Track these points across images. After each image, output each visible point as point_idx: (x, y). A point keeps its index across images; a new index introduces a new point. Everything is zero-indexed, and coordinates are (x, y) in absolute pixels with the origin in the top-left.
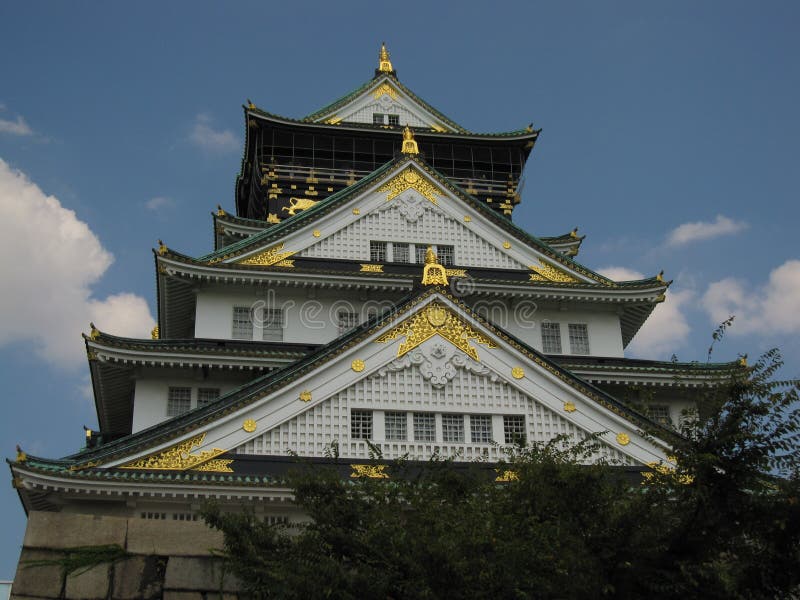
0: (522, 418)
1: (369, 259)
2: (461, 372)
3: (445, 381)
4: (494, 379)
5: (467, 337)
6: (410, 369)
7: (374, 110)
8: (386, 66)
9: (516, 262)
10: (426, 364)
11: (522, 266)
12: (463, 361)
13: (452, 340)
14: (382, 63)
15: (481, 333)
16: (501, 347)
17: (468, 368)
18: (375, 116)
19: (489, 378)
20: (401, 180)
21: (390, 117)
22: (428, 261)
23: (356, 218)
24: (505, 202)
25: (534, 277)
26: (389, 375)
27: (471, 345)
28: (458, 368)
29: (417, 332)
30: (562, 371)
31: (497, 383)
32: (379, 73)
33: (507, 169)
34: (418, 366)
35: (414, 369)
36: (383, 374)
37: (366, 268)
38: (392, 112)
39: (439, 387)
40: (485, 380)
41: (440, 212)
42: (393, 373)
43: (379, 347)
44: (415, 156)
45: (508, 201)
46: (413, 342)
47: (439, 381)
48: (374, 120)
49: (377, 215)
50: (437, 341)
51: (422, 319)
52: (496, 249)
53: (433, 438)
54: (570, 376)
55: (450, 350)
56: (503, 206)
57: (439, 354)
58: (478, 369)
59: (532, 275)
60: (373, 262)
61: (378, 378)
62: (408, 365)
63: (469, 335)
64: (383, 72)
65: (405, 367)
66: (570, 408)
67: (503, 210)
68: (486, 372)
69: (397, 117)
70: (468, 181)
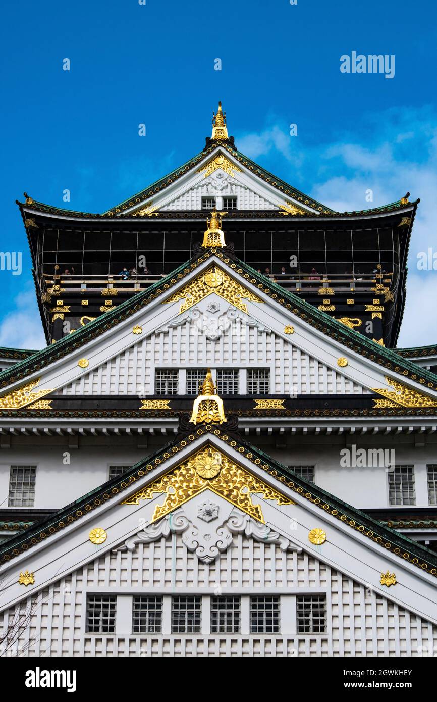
0: (323, 597)
1: (152, 393)
2: (240, 538)
3: (216, 552)
4: (284, 546)
5: (247, 491)
6: (168, 538)
7: (203, 192)
8: (219, 132)
9: (356, 384)
10: (191, 529)
11: (364, 388)
12: (241, 522)
13: (228, 496)
14: (214, 129)
15: (268, 485)
16: (296, 504)
17: (248, 533)
18: (204, 200)
19: (278, 545)
20: (200, 284)
21: (225, 199)
22: (202, 392)
23: (137, 338)
24: (371, 303)
25: (380, 404)
26: (141, 546)
27: (255, 501)
28: (235, 534)
29: (180, 487)
30: (381, 531)
31: (289, 551)
32: (210, 143)
33: (374, 257)
34: (180, 534)
35: (174, 538)
36: (130, 545)
37: (148, 405)
38: (228, 193)
39: (207, 560)
40: (273, 547)
41: (253, 323)
42: (146, 544)
43: (127, 509)
44: (219, 249)
45: (377, 301)
46: (174, 501)
47: (207, 552)
48: (204, 205)
49: (166, 334)
50: (209, 499)
51: (188, 470)
52: (329, 369)
53: (198, 630)
54: (393, 537)
55: (225, 509)
56: (370, 308)
57: (210, 515)
58: (261, 534)
59: (377, 401)
60: (158, 396)
61: (125, 551)
62: (166, 533)
63: (253, 488)
64: (214, 141)
65: (162, 536)
66: (388, 582)
67: (370, 313)
68: (273, 537)
69: (235, 199)
70: (322, 278)
